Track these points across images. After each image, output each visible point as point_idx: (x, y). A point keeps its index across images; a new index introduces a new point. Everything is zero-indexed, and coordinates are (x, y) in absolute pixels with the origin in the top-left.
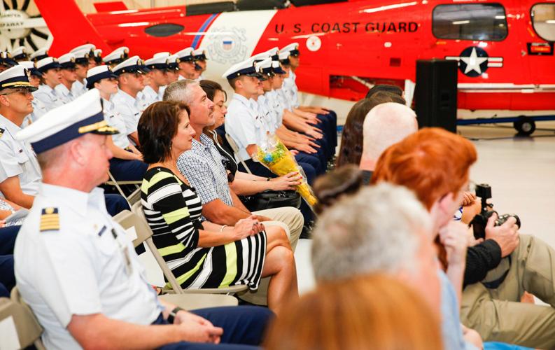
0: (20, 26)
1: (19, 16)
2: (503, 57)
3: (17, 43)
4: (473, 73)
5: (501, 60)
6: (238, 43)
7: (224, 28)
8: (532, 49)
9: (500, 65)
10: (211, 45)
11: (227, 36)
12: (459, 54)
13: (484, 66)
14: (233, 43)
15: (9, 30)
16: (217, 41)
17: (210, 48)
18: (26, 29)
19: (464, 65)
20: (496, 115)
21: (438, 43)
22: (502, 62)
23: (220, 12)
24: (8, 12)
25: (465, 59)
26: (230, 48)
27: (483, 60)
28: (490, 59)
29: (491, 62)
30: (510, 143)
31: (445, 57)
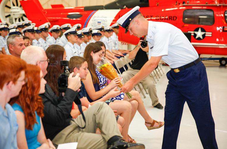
0: (18, 13)
1: (18, 9)
2: (212, 32)
3: (17, 20)
4: (199, 38)
5: (211, 33)
6: (103, 22)
7: (98, 16)
8: (224, 29)
9: (211, 35)
10: (93, 23)
11: (99, 20)
12: (194, 30)
13: (204, 36)
14: (102, 23)
15: (14, 14)
16: (95, 22)
17: (92, 24)
18: (21, 14)
19: (195, 35)
20: (211, 57)
21: (185, 25)
22: (212, 34)
23: (97, 10)
24: (14, 7)
25: (196, 33)
26: (100, 25)
27: (203, 33)
28: (206, 33)
29: (207, 34)
30: (218, 69)
31: (188, 31)
